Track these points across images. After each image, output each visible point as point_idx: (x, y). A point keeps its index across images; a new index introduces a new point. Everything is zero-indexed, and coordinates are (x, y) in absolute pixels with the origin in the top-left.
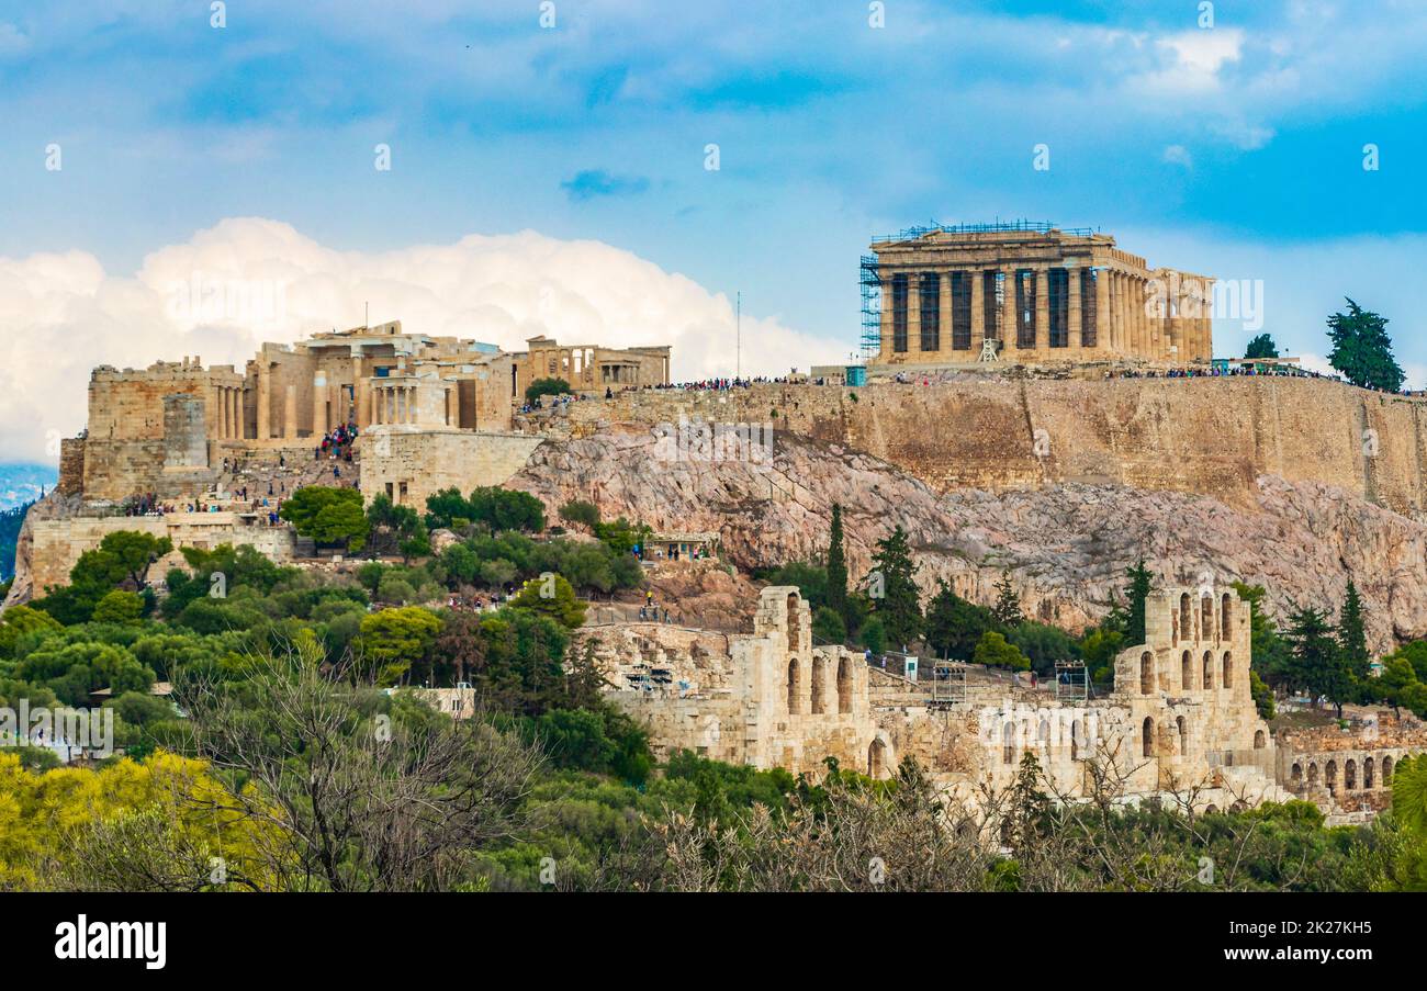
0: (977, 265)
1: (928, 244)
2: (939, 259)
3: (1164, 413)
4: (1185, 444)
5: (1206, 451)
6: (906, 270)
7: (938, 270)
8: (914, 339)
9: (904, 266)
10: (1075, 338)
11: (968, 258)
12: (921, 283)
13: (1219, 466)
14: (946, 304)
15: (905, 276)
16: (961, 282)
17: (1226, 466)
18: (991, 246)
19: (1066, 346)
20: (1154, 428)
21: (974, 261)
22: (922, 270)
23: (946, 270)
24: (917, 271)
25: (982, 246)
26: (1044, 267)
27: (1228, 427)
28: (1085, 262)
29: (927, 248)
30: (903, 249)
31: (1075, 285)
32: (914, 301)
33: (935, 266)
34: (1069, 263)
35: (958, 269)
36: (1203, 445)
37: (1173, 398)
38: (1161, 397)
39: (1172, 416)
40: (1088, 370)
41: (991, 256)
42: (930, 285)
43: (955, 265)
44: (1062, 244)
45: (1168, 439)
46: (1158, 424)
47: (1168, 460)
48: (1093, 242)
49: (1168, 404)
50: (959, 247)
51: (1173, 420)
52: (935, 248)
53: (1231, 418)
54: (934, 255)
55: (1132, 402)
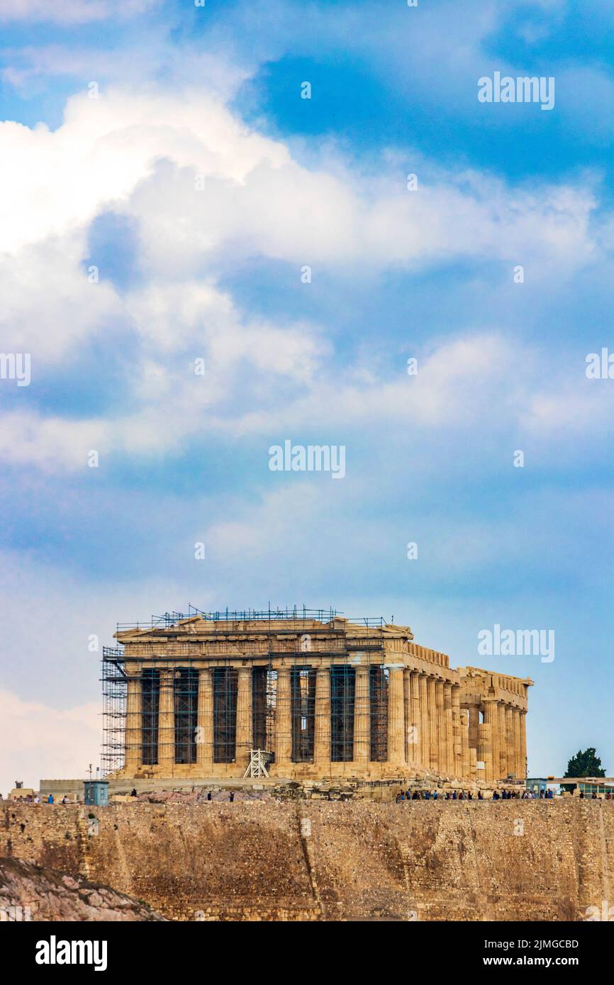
0: (245, 660)
1: (185, 634)
2: (198, 651)
3: (469, 842)
4: (494, 880)
5: (519, 889)
6: (159, 665)
7: (196, 665)
8: (167, 750)
9: (155, 659)
10: (362, 750)
11: (234, 651)
12: (176, 681)
13: (534, 908)
14: (206, 706)
15: (157, 672)
16: (224, 679)
17: (542, 907)
18: (261, 637)
19: (351, 759)
20: (457, 860)
21: (242, 656)
22: (178, 665)
23: (206, 665)
24: (171, 665)
25: (252, 637)
26: (326, 663)
27: (545, 861)
28: (375, 658)
29: (184, 639)
30: (155, 639)
31: (363, 685)
32: (167, 703)
33: (192, 660)
34: (356, 660)
35: (221, 664)
36: (515, 882)
37: (480, 825)
38: (465, 823)
39: (478, 846)
40: (377, 789)
41: (262, 649)
42: (186, 683)
43: (218, 659)
44: (347, 636)
45: (473, 874)
46: (461, 856)
47: (473, 900)
48: (385, 635)
49: (474, 832)
50: (223, 638)
51: (480, 851)
52: (194, 639)
53: (549, 849)
54: (192, 647)
55: (430, 829)
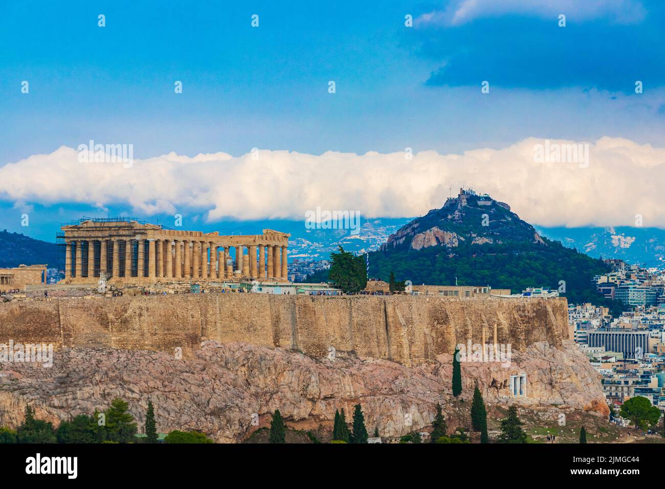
0: (103, 237)
1: (82, 228)
2: (89, 234)
3: (144, 312)
4: (156, 327)
5: (168, 330)
6: (76, 239)
7: (87, 240)
8: (79, 272)
9: (74, 237)
10: (140, 273)
11: (100, 234)
12: (82, 245)
13: (173, 337)
14: (91, 255)
15: (75, 242)
16: (97, 245)
17: (178, 337)
18: (107, 229)
19: (137, 276)
20: (137, 319)
21: (101, 236)
22: (82, 239)
24: (79, 240)
25: (104, 229)
26: (128, 239)
27: (184, 319)
28: (144, 237)
29: (83, 229)
30: (73, 230)
31: (141, 247)
32: (79, 254)
33: (85, 238)
34: (138, 237)
35: (95, 239)
36: (166, 327)
37: (151, 305)
38: (143, 305)
39: (149, 314)
40: (130, 290)
41: (107, 233)
42: (85, 246)
43: (94, 237)
44: (135, 228)
45: (145, 325)
46: (140, 317)
47: (142, 335)
48: (147, 228)
49: (148, 308)
50: (95, 229)
51: (150, 316)
52: (85, 229)
53: (187, 313)
54: (87, 233)
55: (124, 308)
